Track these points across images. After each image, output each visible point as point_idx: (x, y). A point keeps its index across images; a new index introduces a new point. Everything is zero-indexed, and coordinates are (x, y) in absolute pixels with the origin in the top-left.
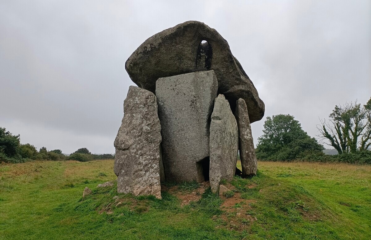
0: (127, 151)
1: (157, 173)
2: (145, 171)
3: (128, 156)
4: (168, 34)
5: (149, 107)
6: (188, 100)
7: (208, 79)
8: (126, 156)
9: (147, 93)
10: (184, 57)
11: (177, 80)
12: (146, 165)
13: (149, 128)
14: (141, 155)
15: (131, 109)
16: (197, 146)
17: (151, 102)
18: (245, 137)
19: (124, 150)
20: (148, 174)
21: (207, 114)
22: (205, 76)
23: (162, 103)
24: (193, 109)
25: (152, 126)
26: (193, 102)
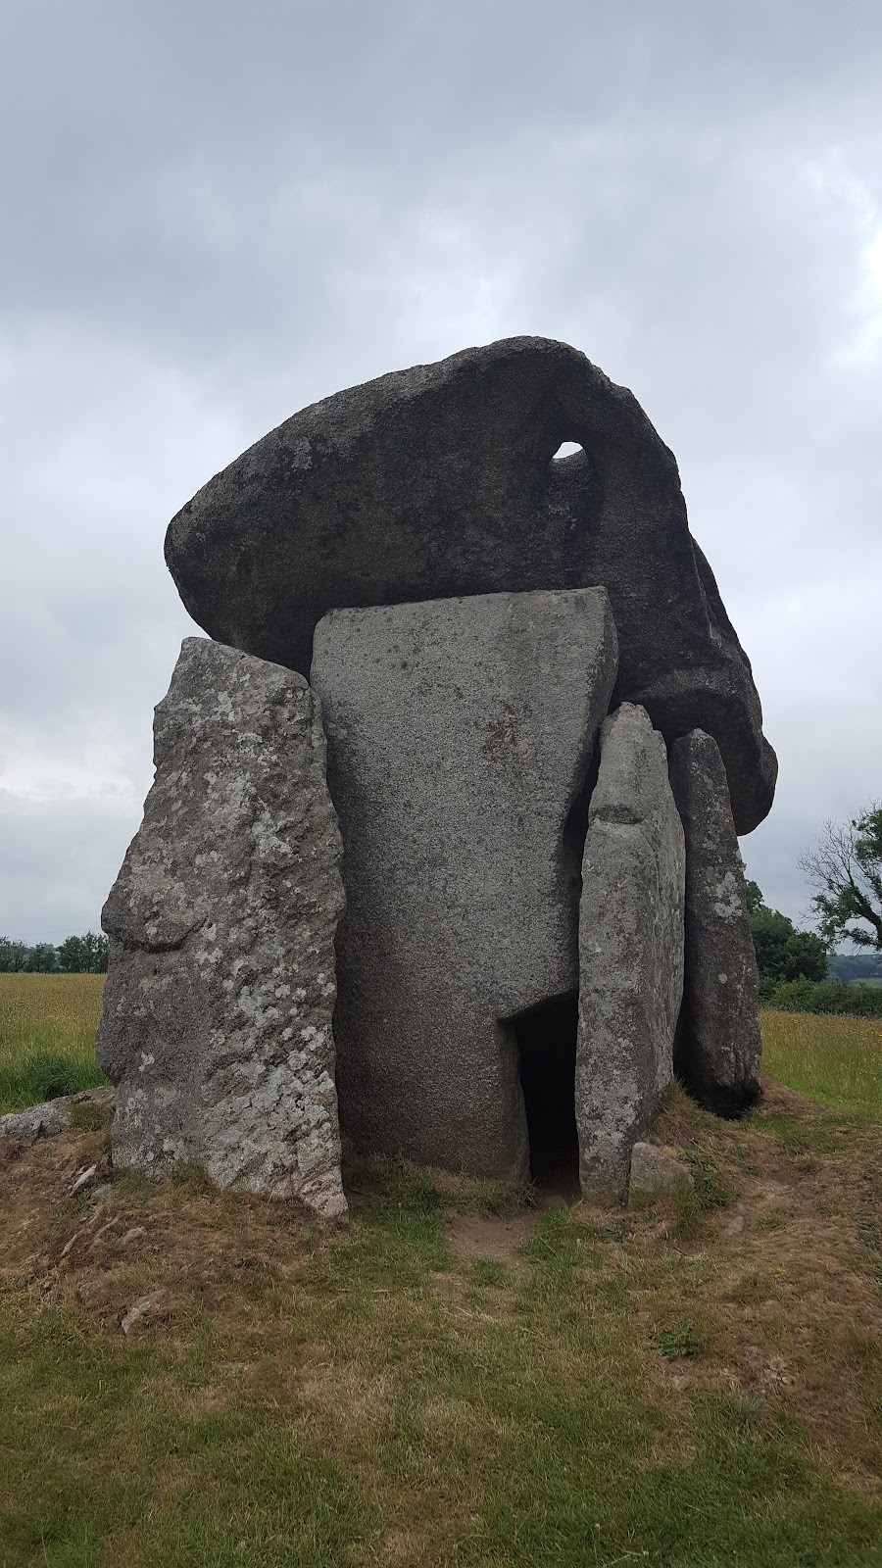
0: (173, 958)
1: (326, 1072)
2: (266, 1063)
3: (176, 982)
4: (407, 393)
5: (285, 744)
6: (476, 723)
7: (580, 629)
8: (168, 979)
9: (275, 677)
10: (468, 516)
11: (425, 623)
12: (272, 1030)
13: (285, 848)
14: (246, 982)
15: (194, 751)
16: (506, 942)
17: (297, 718)
18: (719, 908)
19: (159, 949)
20: (278, 1074)
21: (565, 793)
22: (566, 610)
23: (344, 732)
24: (499, 766)
25: (302, 836)
26: (500, 735)
